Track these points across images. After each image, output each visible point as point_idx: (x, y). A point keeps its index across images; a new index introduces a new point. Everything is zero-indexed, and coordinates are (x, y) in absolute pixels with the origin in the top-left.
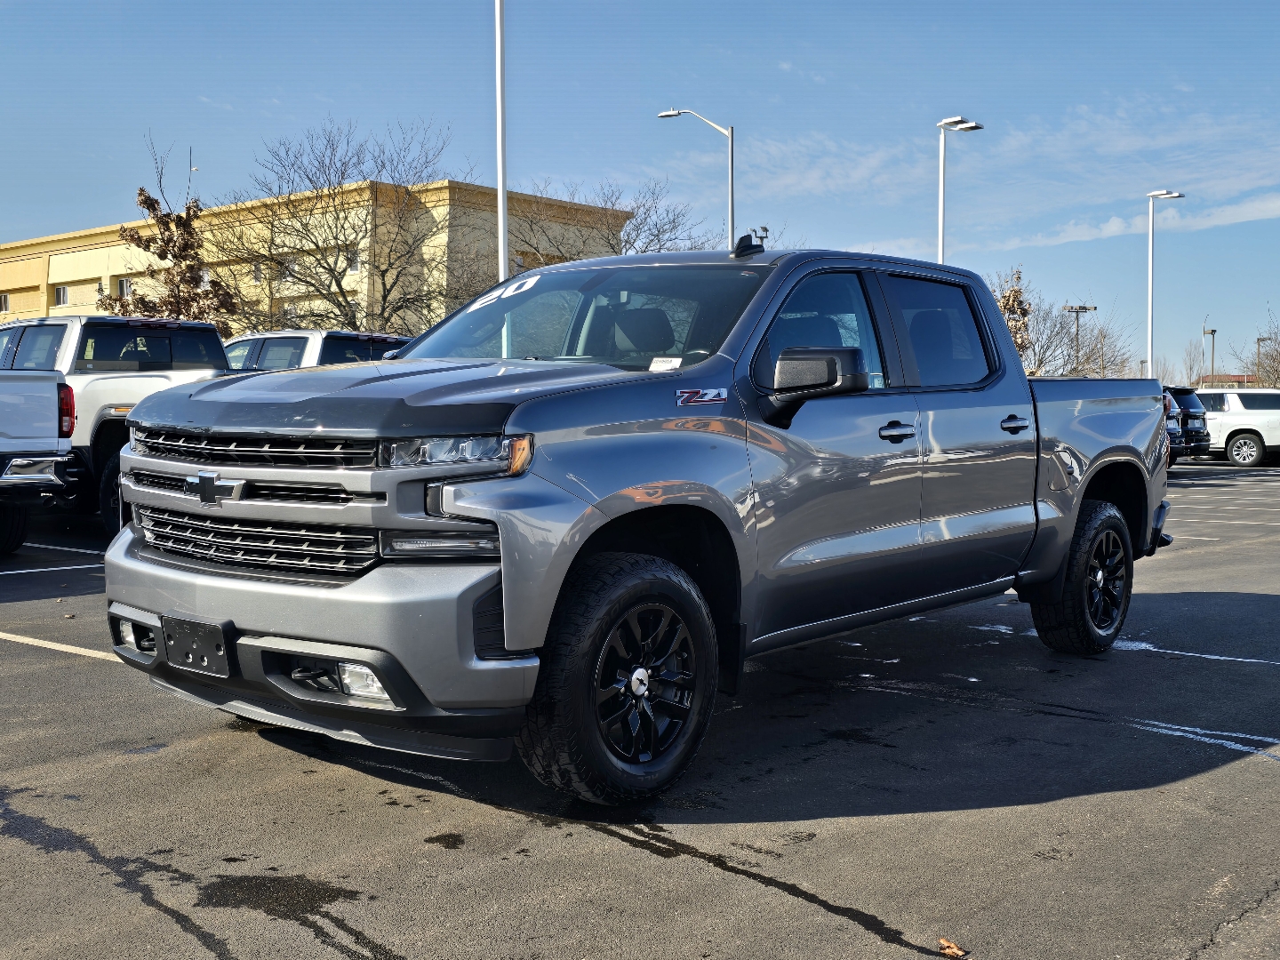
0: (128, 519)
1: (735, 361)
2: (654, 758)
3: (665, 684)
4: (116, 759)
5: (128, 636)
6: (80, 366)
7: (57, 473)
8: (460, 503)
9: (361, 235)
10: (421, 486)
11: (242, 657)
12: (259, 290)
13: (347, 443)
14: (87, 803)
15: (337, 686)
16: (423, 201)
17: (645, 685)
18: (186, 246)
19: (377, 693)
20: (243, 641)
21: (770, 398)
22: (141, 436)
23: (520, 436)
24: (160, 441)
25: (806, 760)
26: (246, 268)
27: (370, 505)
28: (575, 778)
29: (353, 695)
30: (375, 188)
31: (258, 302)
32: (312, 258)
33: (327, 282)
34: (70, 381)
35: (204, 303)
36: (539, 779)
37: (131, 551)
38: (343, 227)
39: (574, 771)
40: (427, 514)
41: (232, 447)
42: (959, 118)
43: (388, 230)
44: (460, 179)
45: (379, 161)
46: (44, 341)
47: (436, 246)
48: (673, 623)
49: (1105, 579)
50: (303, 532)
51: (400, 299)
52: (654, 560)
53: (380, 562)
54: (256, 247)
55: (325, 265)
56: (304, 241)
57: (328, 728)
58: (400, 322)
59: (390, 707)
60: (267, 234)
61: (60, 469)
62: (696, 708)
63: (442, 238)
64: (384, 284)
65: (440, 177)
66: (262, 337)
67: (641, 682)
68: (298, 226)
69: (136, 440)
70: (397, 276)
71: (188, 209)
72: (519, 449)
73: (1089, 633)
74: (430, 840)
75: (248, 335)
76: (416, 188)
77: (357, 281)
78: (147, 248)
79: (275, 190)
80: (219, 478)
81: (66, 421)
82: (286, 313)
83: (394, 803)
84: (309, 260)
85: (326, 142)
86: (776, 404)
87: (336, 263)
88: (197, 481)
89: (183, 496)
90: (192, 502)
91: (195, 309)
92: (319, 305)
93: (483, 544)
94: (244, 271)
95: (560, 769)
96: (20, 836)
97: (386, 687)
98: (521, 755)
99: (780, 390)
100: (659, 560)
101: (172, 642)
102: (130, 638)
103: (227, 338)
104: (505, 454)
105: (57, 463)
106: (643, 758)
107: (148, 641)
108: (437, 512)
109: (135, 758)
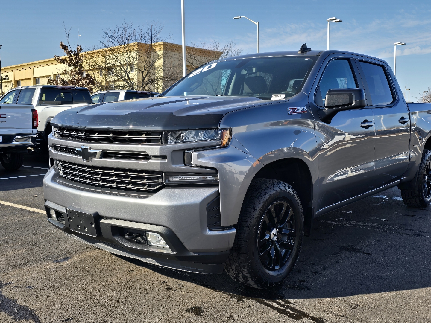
0: (52, 165)
1: (308, 95)
2: (280, 267)
3: (284, 234)
4: (50, 265)
5: (53, 214)
6: (40, 103)
7: (32, 141)
8: (200, 160)
9: (135, 60)
10: (182, 152)
11: (102, 228)
12: (102, 78)
13: (148, 133)
14: (35, 291)
15: (145, 241)
16: (155, 49)
17: (276, 236)
18: (77, 62)
19: (163, 245)
20: (103, 221)
21: (324, 110)
22: (57, 130)
23: (226, 129)
24: (65, 132)
25: (337, 262)
26: (97, 71)
27: (159, 161)
28: (250, 279)
29: (153, 246)
30: (139, 44)
31: (101, 83)
32: (119, 68)
33: (124, 75)
34: (36, 108)
35: (84, 81)
36: (232, 278)
37: (54, 179)
38: (129, 57)
39: (249, 277)
40: (185, 165)
41: (96, 135)
42: (334, 18)
43: (144, 58)
44: (167, 41)
45: (141, 35)
46: (28, 94)
47: (159, 63)
48: (288, 208)
49: (428, 179)
50: (128, 173)
51: (148, 81)
52: (280, 182)
53: (163, 186)
54: (101, 64)
55: (123, 70)
56: (116, 62)
57: (140, 257)
58: (148, 88)
59: (169, 252)
60: (104, 59)
61: (33, 140)
62: (296, 244)
63: (162, 61)
64: (143, 76)
65: (160, 40)
66: (104, 92)
67: (275, 235)
68: (114, 57)
69: (54, 131)
70: (147, 73)
71: (78, 49)
72: (225, 135)
73: (423, 200)
74: (188, 310)
75: (99, 92)
76: (153, 44)
77: (134, 75)
78: (64, 63)
79: (107, 45)
80: (90, 149)
81: (35, 123)
82: (110, 86)
83: (169, 288)
84: (118, 68)
85: (122, 29)
86: (327, 113)
87: (127, 69)
88: (80, 150)
89: (75, 156)
90: (79, 159)
91: (81, 83)
92: (122, 83)
93: (209, 178)
94: (97, 72)
95: (243, 275)
96: (5, 311)
97: (167, 243)
98: (225, 268)
99: (328, 107)
100: (282, 183)
101: (72, 220)
102: (54, 215)
103: (92, 93)
104: (219, 137)
105: (32, 138)
106: (277, 268)
107: (62, 218)
108: (190, 165)
109: (58, 265)
